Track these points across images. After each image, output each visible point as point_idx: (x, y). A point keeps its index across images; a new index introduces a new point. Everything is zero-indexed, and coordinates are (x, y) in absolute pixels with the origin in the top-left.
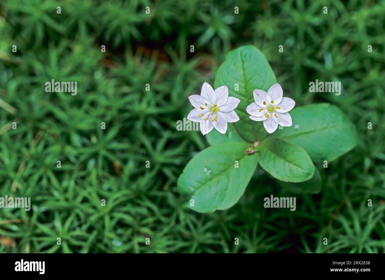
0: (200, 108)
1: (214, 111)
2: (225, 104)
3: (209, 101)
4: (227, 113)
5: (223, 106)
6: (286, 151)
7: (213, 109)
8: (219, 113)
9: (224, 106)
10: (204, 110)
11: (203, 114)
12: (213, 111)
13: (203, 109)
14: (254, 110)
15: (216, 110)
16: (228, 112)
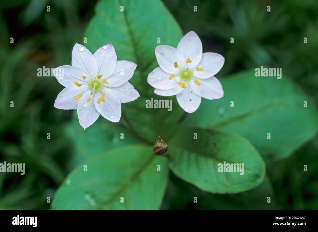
0: (75, 85)
1: (97, 88)
2: (113, 73)
3: (86, 73)
4: (117, 87)
5: (110, 77)
6: (215, 144)
7: (95, 84)
8: (106, 90)
9: (112, 77)
10: (82, 86)
11: (80, 94)
12: (94, 87)
13: (79, 85)
14: (159, 80)
15: (99, 85)
16: (120, 87)
